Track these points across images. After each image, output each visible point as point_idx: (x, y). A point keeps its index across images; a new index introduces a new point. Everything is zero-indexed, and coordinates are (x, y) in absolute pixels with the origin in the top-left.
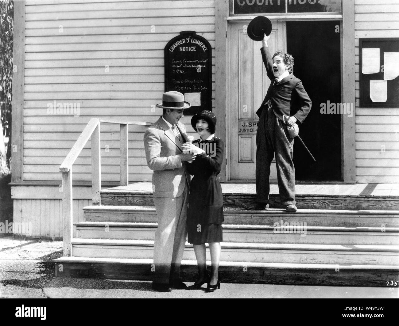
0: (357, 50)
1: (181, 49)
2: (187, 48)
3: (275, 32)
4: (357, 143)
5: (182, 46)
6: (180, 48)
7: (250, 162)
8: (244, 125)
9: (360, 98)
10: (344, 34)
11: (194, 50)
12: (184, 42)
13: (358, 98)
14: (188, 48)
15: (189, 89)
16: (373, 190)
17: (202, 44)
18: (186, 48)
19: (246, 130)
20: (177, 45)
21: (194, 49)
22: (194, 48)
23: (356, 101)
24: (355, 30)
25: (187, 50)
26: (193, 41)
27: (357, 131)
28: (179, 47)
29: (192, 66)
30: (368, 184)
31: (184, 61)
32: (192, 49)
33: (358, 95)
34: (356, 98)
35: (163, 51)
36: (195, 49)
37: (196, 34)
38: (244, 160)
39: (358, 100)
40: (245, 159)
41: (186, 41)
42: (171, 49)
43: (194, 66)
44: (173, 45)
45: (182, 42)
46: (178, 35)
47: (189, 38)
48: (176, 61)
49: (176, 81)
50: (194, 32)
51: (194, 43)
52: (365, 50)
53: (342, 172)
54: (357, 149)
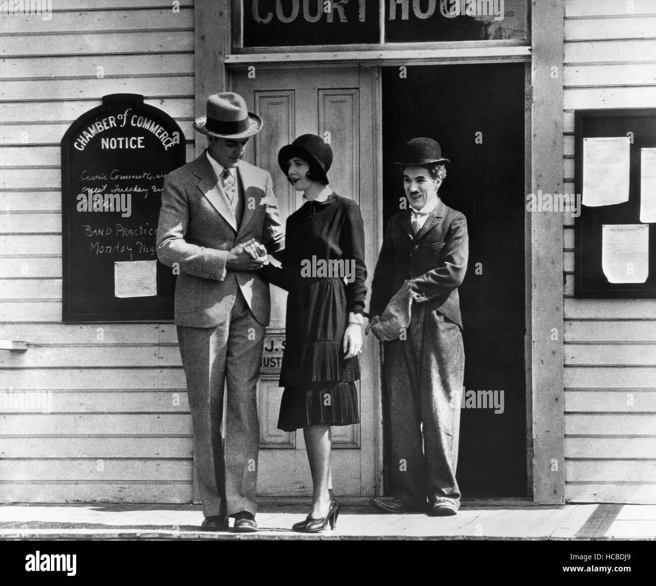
0: (569, 142)
1: (105, 144)
2: (121, 139)
3: (352, 95)
4: (568, 395)
5: (106, 134)
6: (103, 140)
7: (286, 446)
8: (269, 348)
9: (576, 273)
10: (534, 98)
11: (140, 146)
12: (113, 123)
13: (569, 273)
14: (124, 142)
15: (126, 251)
16: (611, 523)
17: (159, 131)
18: (118, 142)
19: (276, 361)
20: (93, 131)
21: (139, 142)
22: (140, 139)
23: (565, 282)
24: (565, 88)
25: (121, 147)
26: (135, 122)
27: (568, 362)
28: (99, 137)
29: (135, 190)
30: (598, 505)
31: (114, 176)
32: (135, 142)
33: (569, 265)
34: (565, 274)
35: (58, 150)
36: (142, 144)
37: (146, 102)
38: (270, 443)
39: (570, 279)
40: (273, 439)
41: (119, 122)
42: (79, 145)
43: (139, 190)
44: (84, 133)
45: (108, 125)
46: (97, 104)
47: (125, 115)
48: (91, 176)
49: (93, 230)
50: (140, 98)
51: (139, 126)
52: (589, 144)
53: (529, 473)
54: (567, 410)
